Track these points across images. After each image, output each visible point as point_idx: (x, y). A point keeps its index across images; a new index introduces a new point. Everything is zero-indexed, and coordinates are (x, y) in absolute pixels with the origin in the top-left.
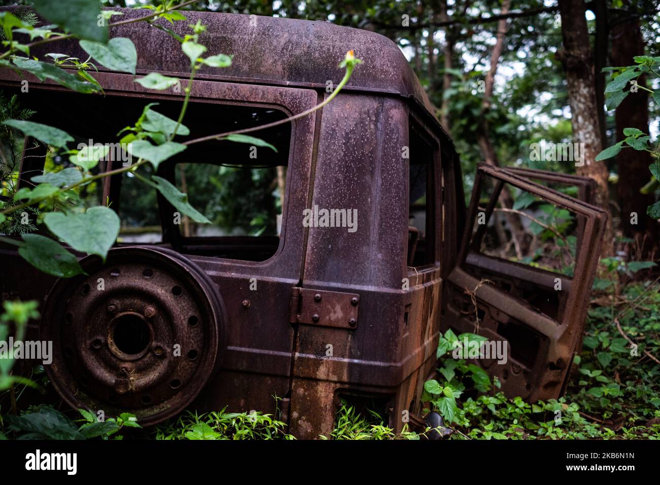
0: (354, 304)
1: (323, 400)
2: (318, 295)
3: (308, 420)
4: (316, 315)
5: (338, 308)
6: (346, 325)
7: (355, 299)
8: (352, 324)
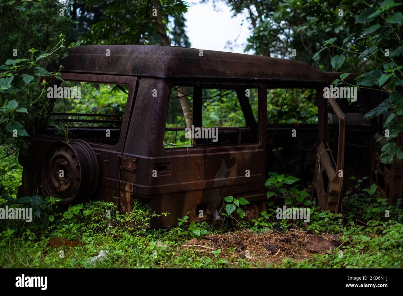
0: (134, 162)
1: (128, 199)
2: (125, 159)
3: (125, 206)
4: (124, 166)
5: (130, 164)
6: (133, 171)
7: (134, 160)
8: (134, 170)
